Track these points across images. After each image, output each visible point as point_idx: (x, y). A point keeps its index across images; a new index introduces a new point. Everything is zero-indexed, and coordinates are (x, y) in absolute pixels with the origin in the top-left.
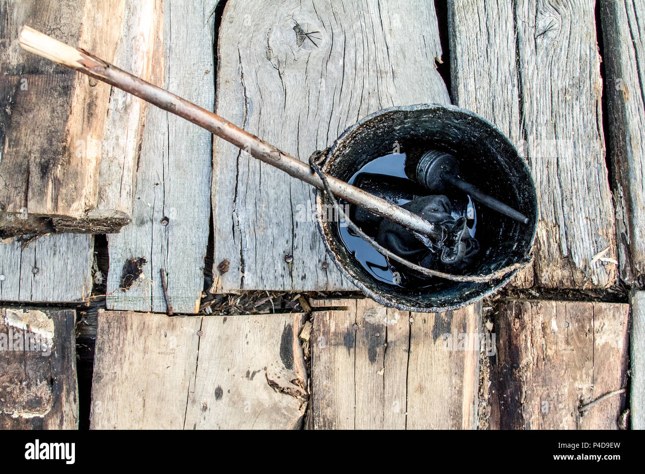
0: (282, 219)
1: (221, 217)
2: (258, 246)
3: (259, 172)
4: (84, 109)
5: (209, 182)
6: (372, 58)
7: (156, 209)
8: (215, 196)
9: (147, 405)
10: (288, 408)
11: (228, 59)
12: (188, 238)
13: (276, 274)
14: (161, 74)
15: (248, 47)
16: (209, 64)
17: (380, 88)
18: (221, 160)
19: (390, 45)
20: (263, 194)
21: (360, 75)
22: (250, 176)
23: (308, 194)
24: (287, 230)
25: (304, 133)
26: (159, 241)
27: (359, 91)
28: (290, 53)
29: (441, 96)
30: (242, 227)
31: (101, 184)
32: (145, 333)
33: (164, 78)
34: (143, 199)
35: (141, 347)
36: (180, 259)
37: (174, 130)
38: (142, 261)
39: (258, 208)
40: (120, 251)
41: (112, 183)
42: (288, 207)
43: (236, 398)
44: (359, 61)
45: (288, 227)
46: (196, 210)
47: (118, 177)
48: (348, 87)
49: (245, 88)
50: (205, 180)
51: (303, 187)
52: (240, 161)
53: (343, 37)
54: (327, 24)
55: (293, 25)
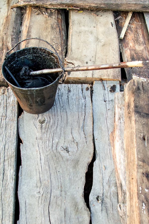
0: (71, 100)
1: (89, 100)
2: (78, 94)
3: (79, 112)
6: (44, 143)
7: (108, 104)
8: (91, 106)
9: (106, 61)
10: (69, 59)
11: (90, 142)
12: (98, 97)
13: (73, 87)
15: (84, 146)
16: (96, 142)
17: (41, 134)
18: (90, 115)
19: (38, 147)
20: (77, 106)
21: (48, 138)
22: (81, 111)
23: (64, 106)
24: (70, 97)
25: (65, 122)
26: (106, 97)
27: (48, 134)
28: (70, 144)
29: (22, 133)
30: (83, 98)
31: (123, 98)
32: (108, 75)
33: (110, 137)
35: (108, 72)
36: (100, 93)
37: (105, 123)
38: (111, 91)
39: (79, 103)
41: (121, 98)
42: (70, 103)
43: (82, 62)
44: (48, 142)
45: (69, 98)
46: (96, 104)
47: (119, 100)
48: (52, 135)
49: (84, 134)
50: (94, 111)
51: (65, 108)
52: (85, 114)
53: (53, 149)
54: (58, 153)
55: (69, 152)
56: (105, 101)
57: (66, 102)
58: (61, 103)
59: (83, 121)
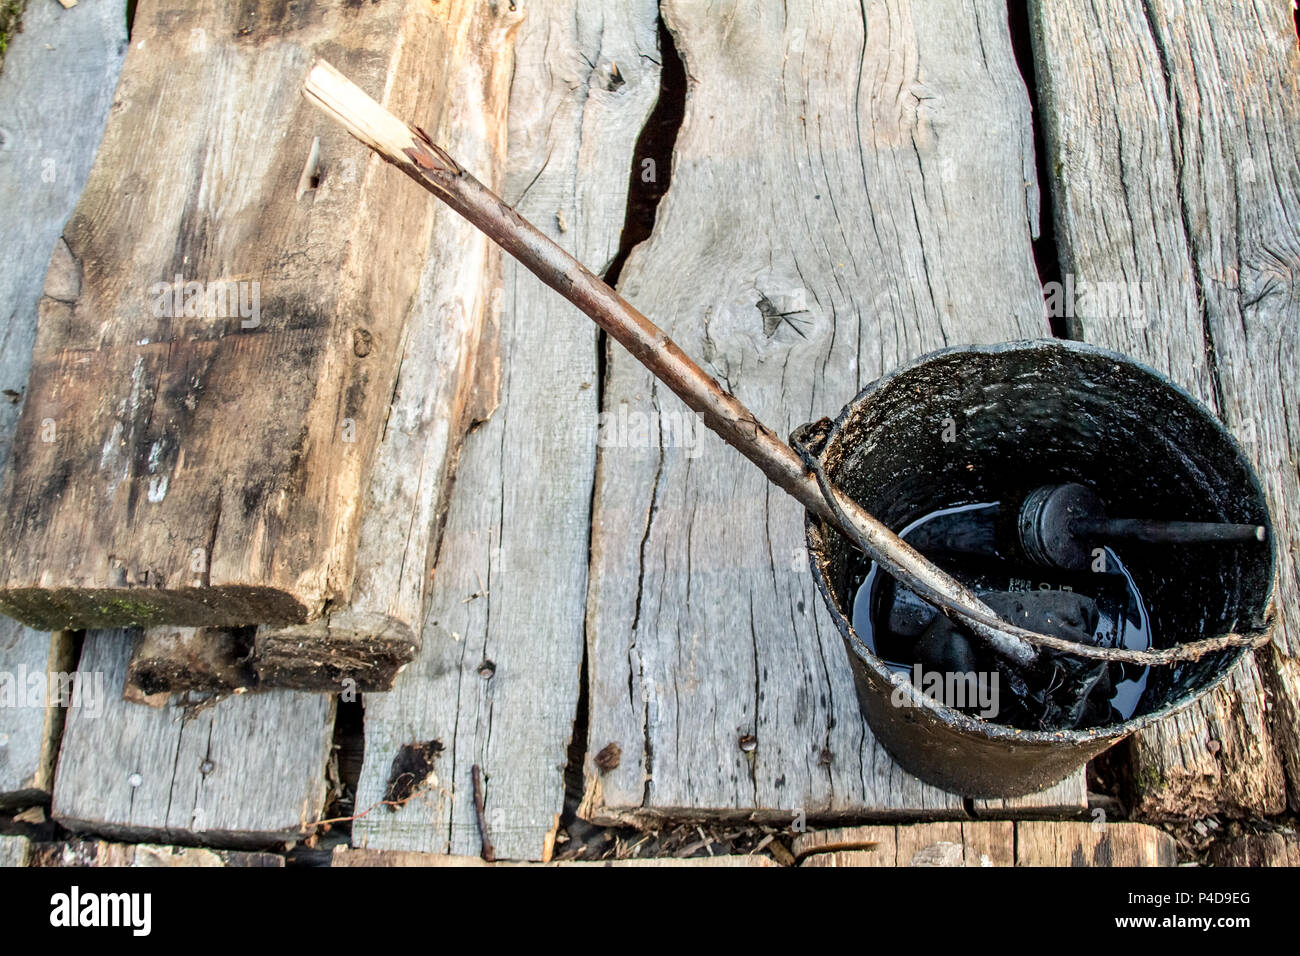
0: (733, 663)
1: (606, 659)
2: (682, 717)
3: (686, 570)
4: (340, 397)
5: (582, 592)
7: (470, 644)
8: (593, 616)
12: (535, 707)
13: (720, 775)
14: (493, 387)
16: (590, 371)
18: (609, 547)
19: (949, 333)
20: (696, 613)
22: (668, 579)
23: (788, 614)
24: (743, 686)
25: (779, 497)
26: (473, 707)
28: (750, 349)
30: (650, 677)
31: (362, 562)
33: (500, 394)
34: (445, 625)
36: (516, 748)
37: (514, 494)
38: (435, 747)
39: (683, 642)
40: (390, 728)
41: (383, 563)
42: (746, 640)
44: (889, 363)
45: (746, 678)
46: (554, 648)
47: (397, 553)
50: (575, 590)
51: (779, 599)
52: (647, 549)
53: (854, 319)
54: (822, 296)
55: (755, 300)
56: (490, 666)
57: (774, 645)
58: (808, 640)
59: (658, 503)
